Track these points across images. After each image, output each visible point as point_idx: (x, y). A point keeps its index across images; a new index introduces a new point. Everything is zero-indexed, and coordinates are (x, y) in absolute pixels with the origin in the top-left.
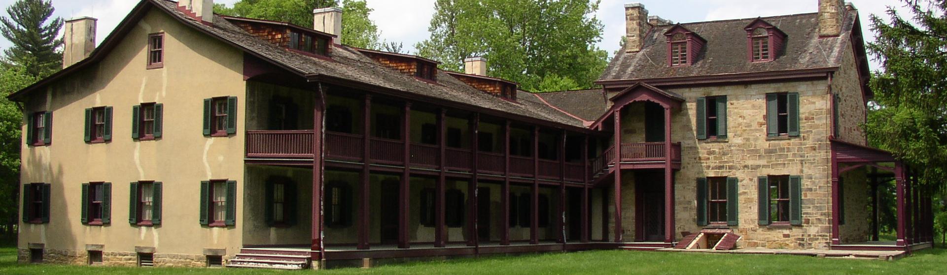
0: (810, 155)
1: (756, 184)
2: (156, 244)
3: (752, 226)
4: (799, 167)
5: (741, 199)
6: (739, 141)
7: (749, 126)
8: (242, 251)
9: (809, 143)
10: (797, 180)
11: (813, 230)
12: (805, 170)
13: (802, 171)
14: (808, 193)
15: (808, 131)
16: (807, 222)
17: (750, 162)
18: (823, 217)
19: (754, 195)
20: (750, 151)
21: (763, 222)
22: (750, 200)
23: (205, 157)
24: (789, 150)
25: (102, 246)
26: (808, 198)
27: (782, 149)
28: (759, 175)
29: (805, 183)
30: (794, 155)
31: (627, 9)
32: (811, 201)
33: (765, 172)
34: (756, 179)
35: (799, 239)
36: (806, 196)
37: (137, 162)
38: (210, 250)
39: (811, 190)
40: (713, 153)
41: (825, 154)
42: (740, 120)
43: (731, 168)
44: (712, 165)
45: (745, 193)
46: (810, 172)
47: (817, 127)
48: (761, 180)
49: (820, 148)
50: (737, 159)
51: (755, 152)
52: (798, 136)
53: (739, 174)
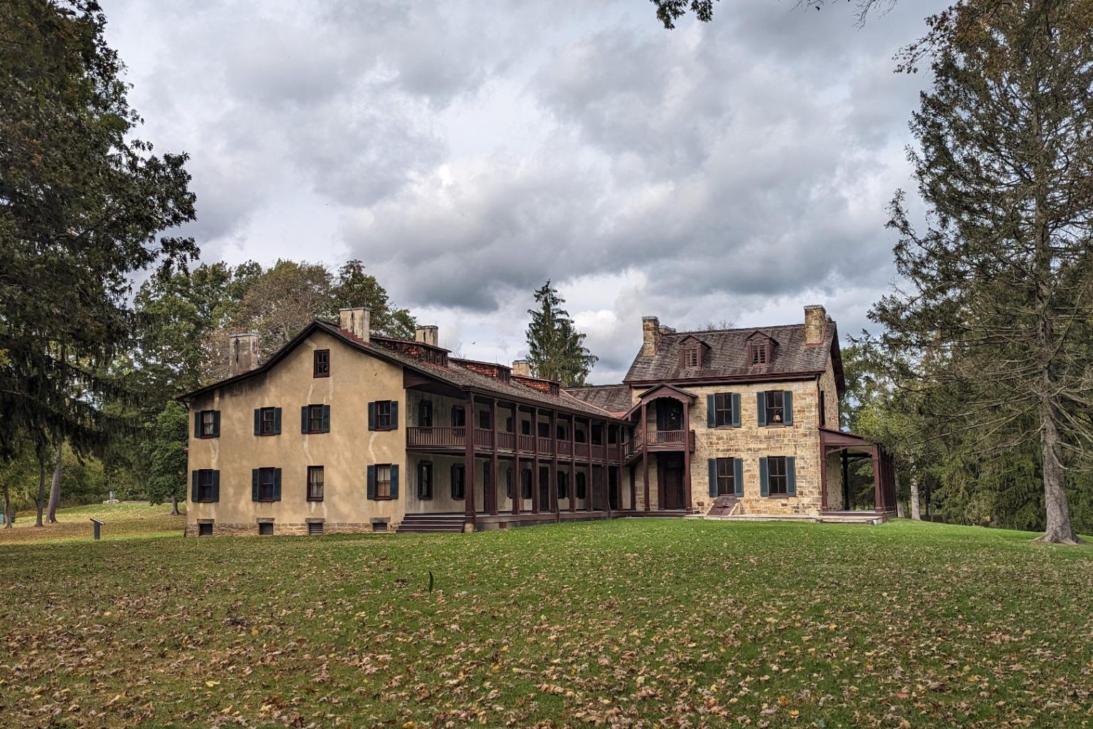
0: (802, 440)
1: (758, 463)
2: (325, 516)
3: (756, 497)
4: (793, 449)
5: (746, 476)
8: (405, 518)
9: (801, 430)
10: (792, 460)
11: (806, 500)
12: (799, 452)
13: (795, 453)
14: (802, 470)
15: (800, 421)
16: (801, 493)
17: (752, 446)
18: (814, 490)
19: (757, 472)
20: (752, 437)
21: (765, 494)
22: (753, 476)
23: (370, 448)
24: (784, 436)
25: (273, 519)
26: (802, 474)
27: (779, 436)
28: (760, 456)
29: (798, 463)
30: (789, 440)
31: (644, 321)
32: (804, 477)
33: (765, 454)
34: (758, 459)
35: (794, 507)
36: (799, 473)
37: (307, 451)
38: (376, 519)
39: (804, 468)
40: (722, 438)
41: (814, 440)
43: (736, 451)
44: (721, 448)
45: (749, 471)
46: (802, 454)
47: (808, 417)
48: (762, 462)
49: (810, 435)
50: (741, 445)
51: (756, 438)
52: (792, 425)
53: (743, 455)
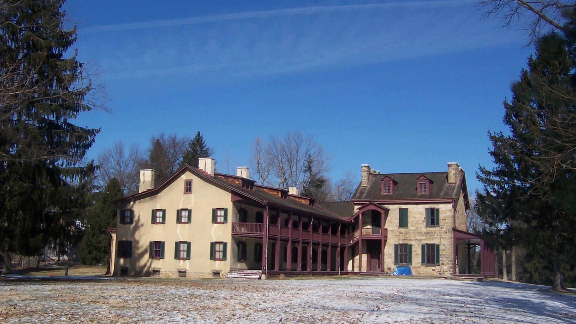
0: (444, 235)
1: (421, 247)
2: (188, 268)
3: (419, 266)
4: (439, 240)
5: (414, 254)
6: (413, 228)
7: (418, 222)
8: (230, 271)
9: (444, 230)
10: (438, 246)
11: (445, 268)
12: (442, 242)
13: (440, 242)
14: (443, 252)
15: (443, 225)
16: (443, 264)
17: (418, 238)
18: (449, 262)
19: (420, 252)
20: (418, 233)
21: (423, 264)
22: (417, 254)
23: (212, 232)
24: (435, 233)
25: (160, 268)
26: (443, 253)
27: (432, 232)
28: (422, 243)
29: (442, 248)
30: (437, 235)
31: (362, 167)
32: (444, 255)
33: (425, 242)
34: (420, 245)
35: (439, 271)
36: (442, 253)
37: (179, 233)
38: (214, 270)
39: (444, 250)
40: (402, 233)
41: (451, 235)
42: (414, 219)
43: (409, 240)
44: (401, 238)
45: (415, 251)
46: (444, 243)
47: (447, 223)
48: (423, 246)
49: (448, 232)
50: (412, 237)
51: (420, 233)
52: (439, 227)
53: (413, 243)
